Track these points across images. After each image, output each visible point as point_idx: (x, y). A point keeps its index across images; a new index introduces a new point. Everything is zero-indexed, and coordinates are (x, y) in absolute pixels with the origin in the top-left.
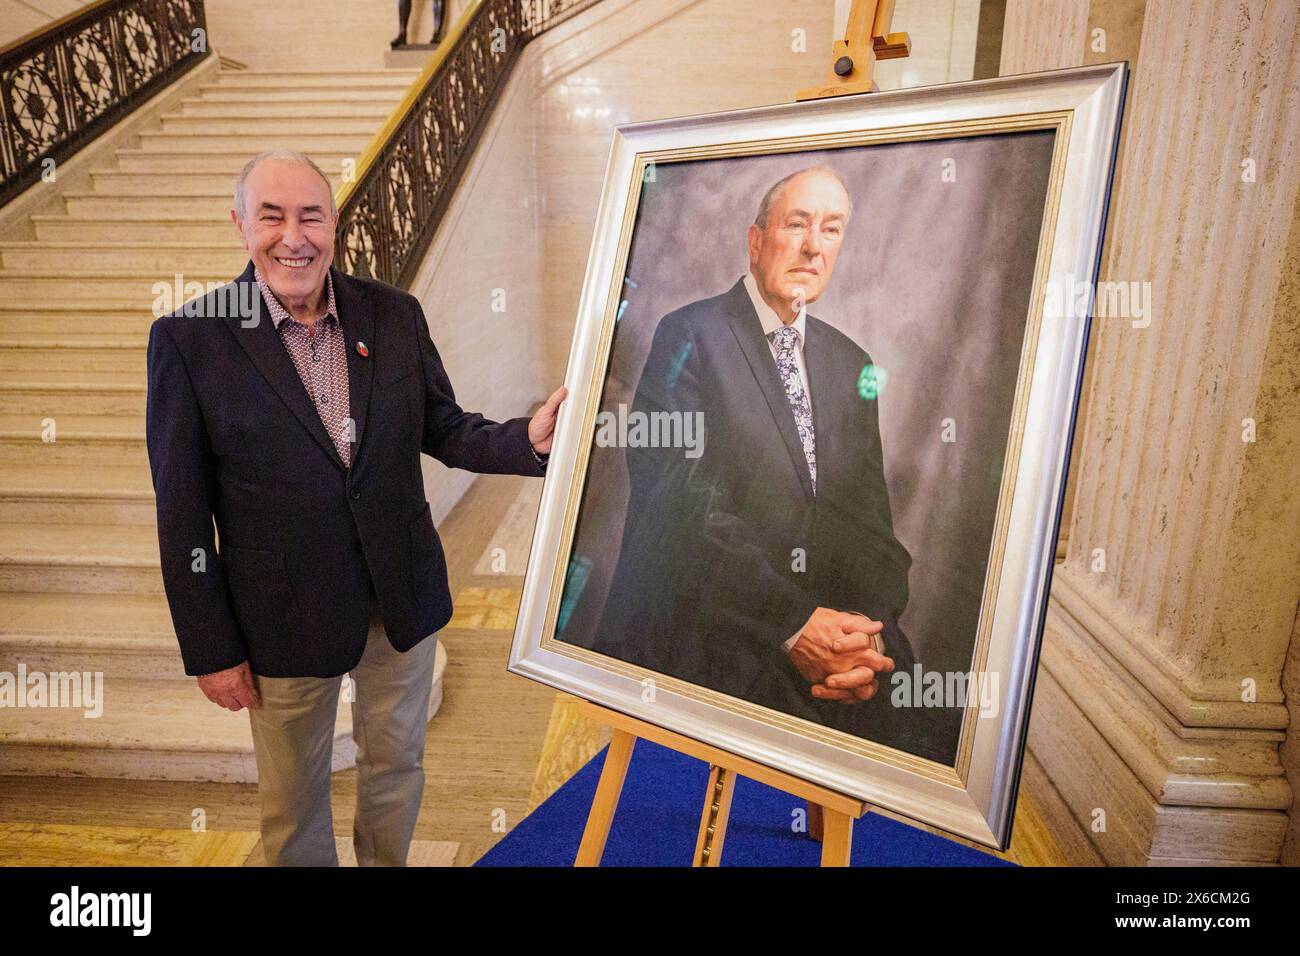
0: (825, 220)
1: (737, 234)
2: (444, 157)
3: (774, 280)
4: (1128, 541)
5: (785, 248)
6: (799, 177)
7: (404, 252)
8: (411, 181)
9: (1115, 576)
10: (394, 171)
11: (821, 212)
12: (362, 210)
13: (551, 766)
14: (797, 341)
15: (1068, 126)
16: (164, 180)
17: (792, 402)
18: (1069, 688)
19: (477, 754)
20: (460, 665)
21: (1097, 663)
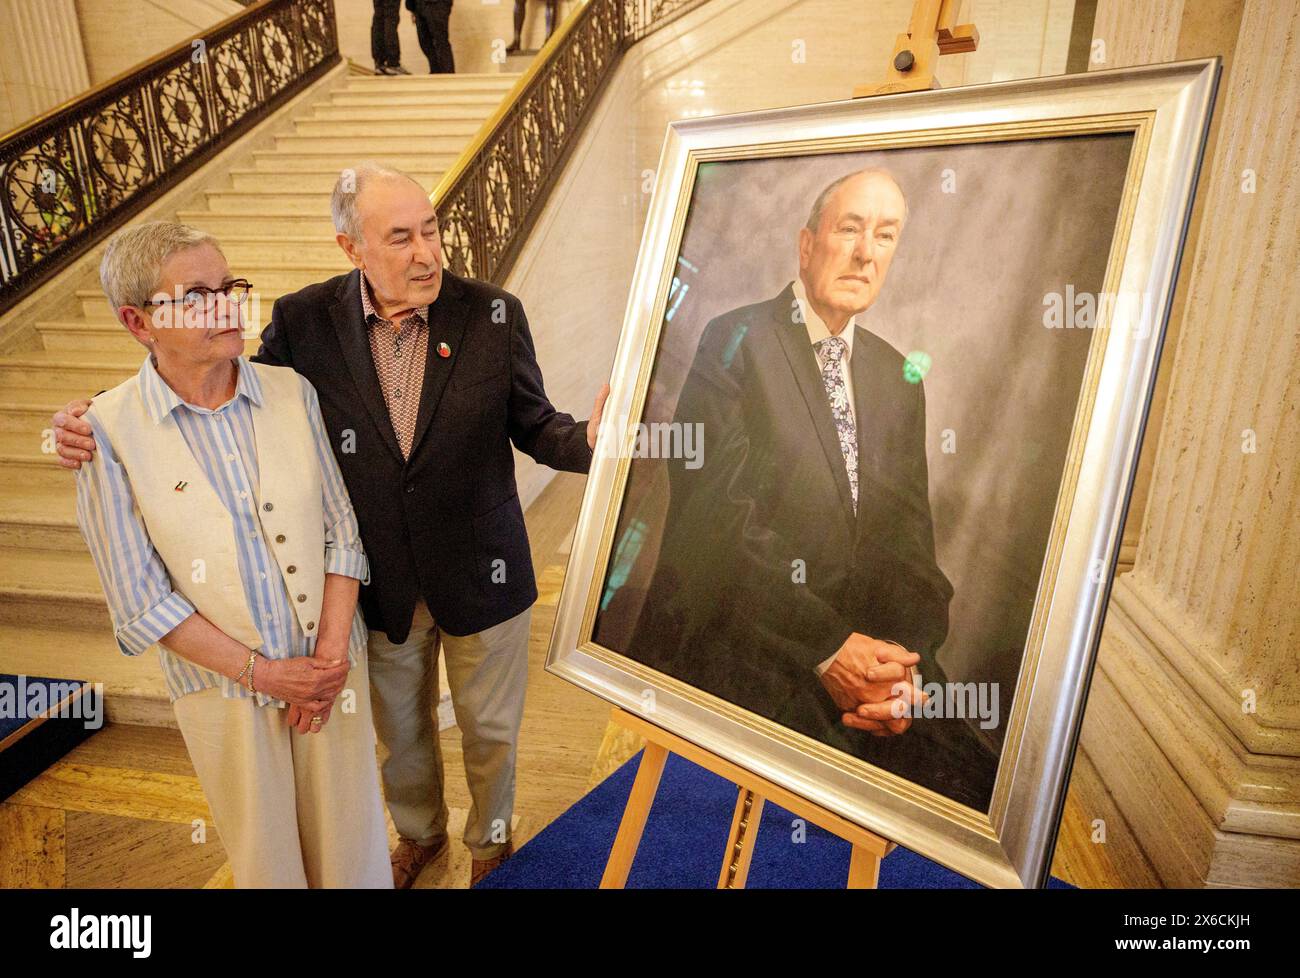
0: (880, 226)
1: (788, 238)
2: (543, 157)
3: (824, 287)
4: (1200, 556)
5: (835, 254)
6: (854, 178)
7: (501, 248)
8: (509, 180)
9: (1184, 589)
10: (492, 171)
11: (875, 217)
12: (458, 208)
13: (613, 745)
14: (844, 353)
15: (1149, 129)
16: (294, 179)
17: (837, 416)
18: (1130, 700)
19: (545, 730)
20: (538, 641)
21: (1162, 677)
